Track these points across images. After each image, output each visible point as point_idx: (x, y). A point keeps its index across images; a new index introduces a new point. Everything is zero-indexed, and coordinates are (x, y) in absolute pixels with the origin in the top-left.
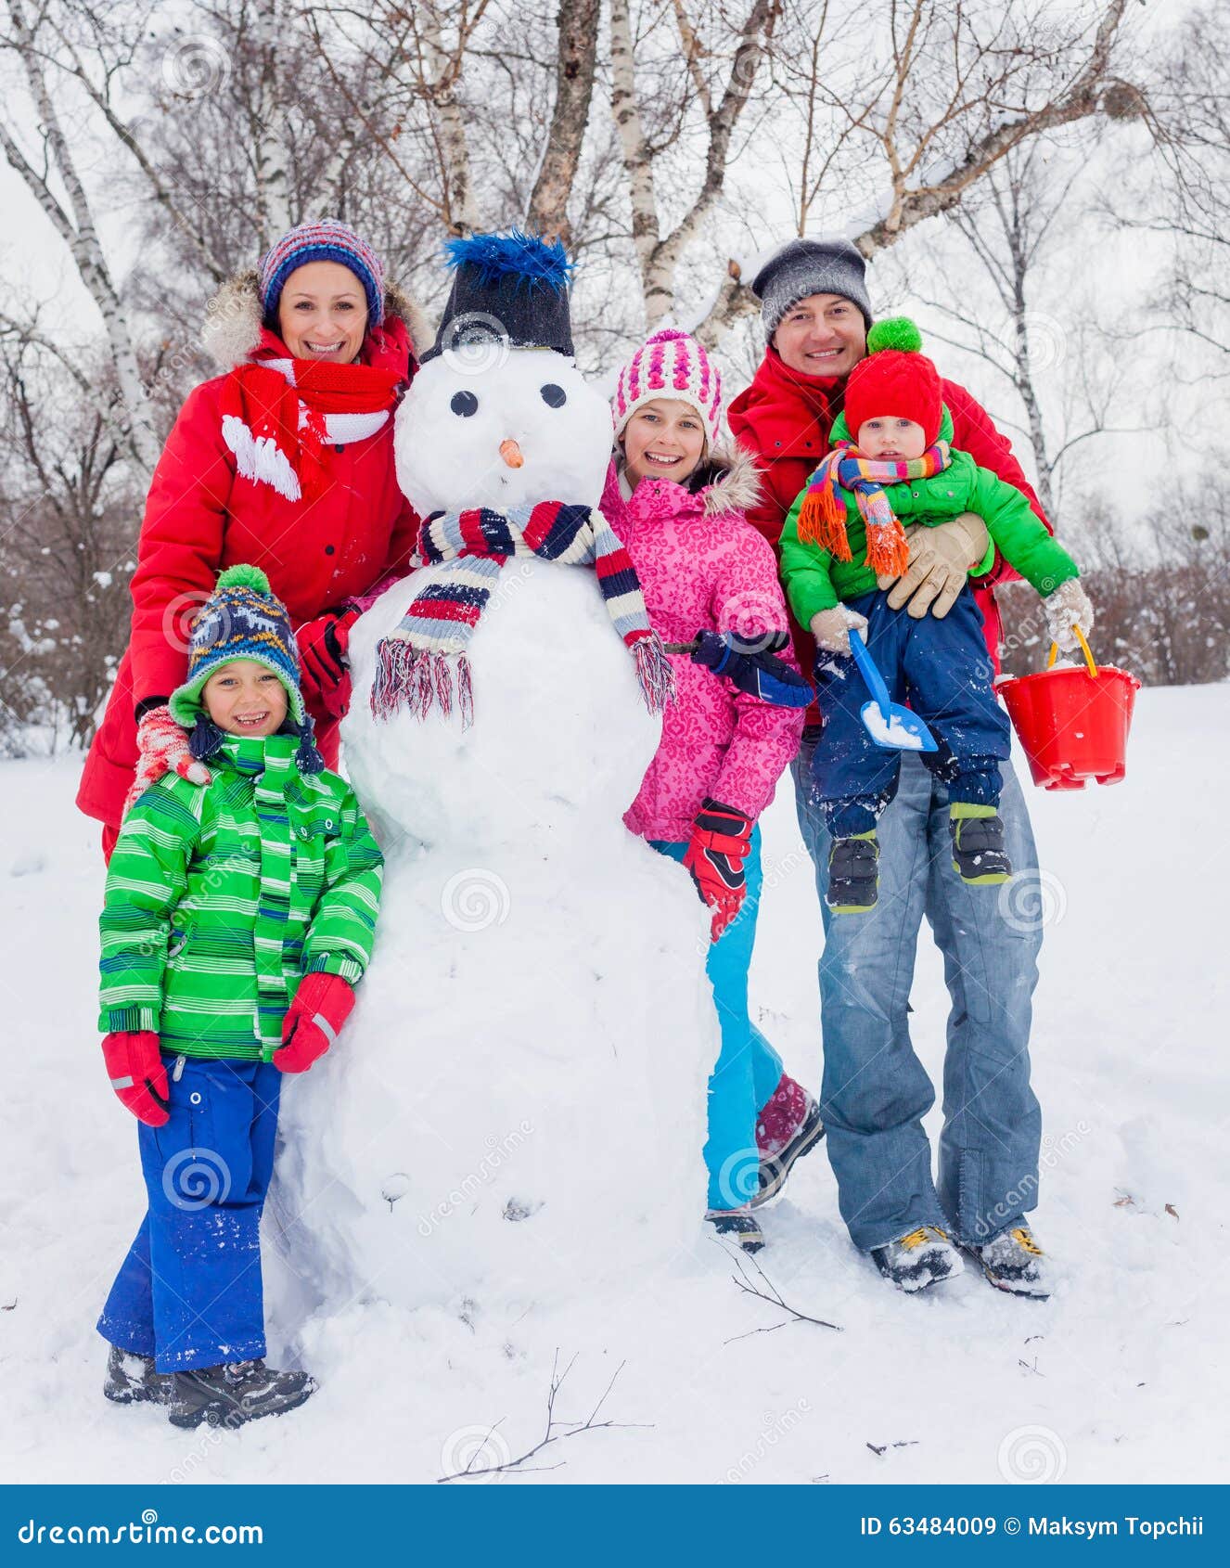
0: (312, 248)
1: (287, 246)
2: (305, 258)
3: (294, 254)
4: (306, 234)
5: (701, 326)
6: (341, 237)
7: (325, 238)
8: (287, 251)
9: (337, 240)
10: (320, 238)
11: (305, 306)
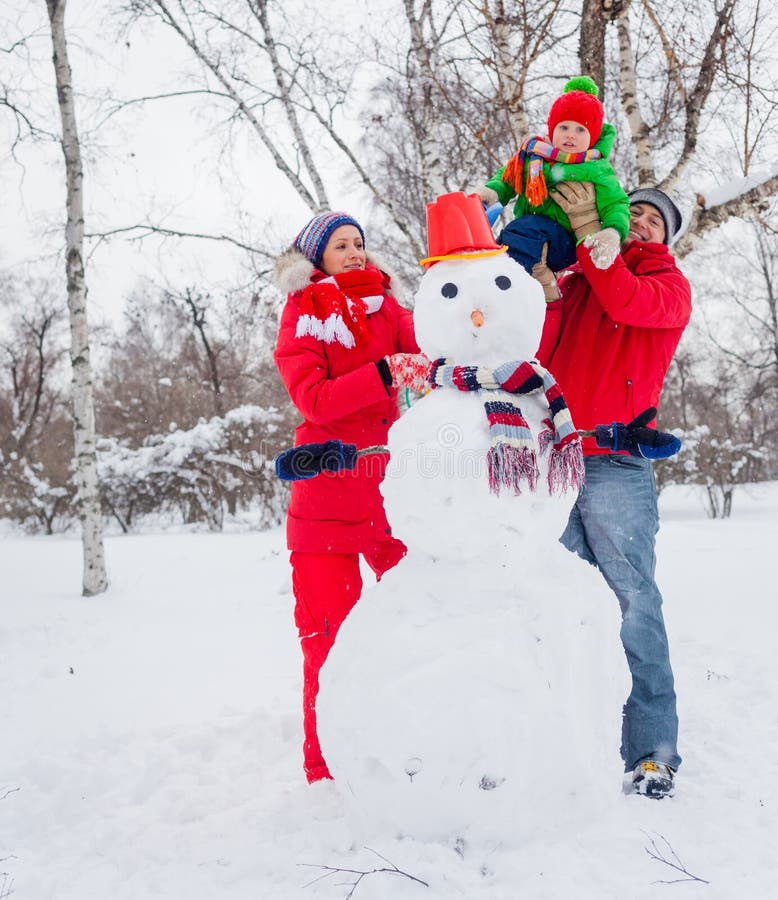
11: (341, 247)
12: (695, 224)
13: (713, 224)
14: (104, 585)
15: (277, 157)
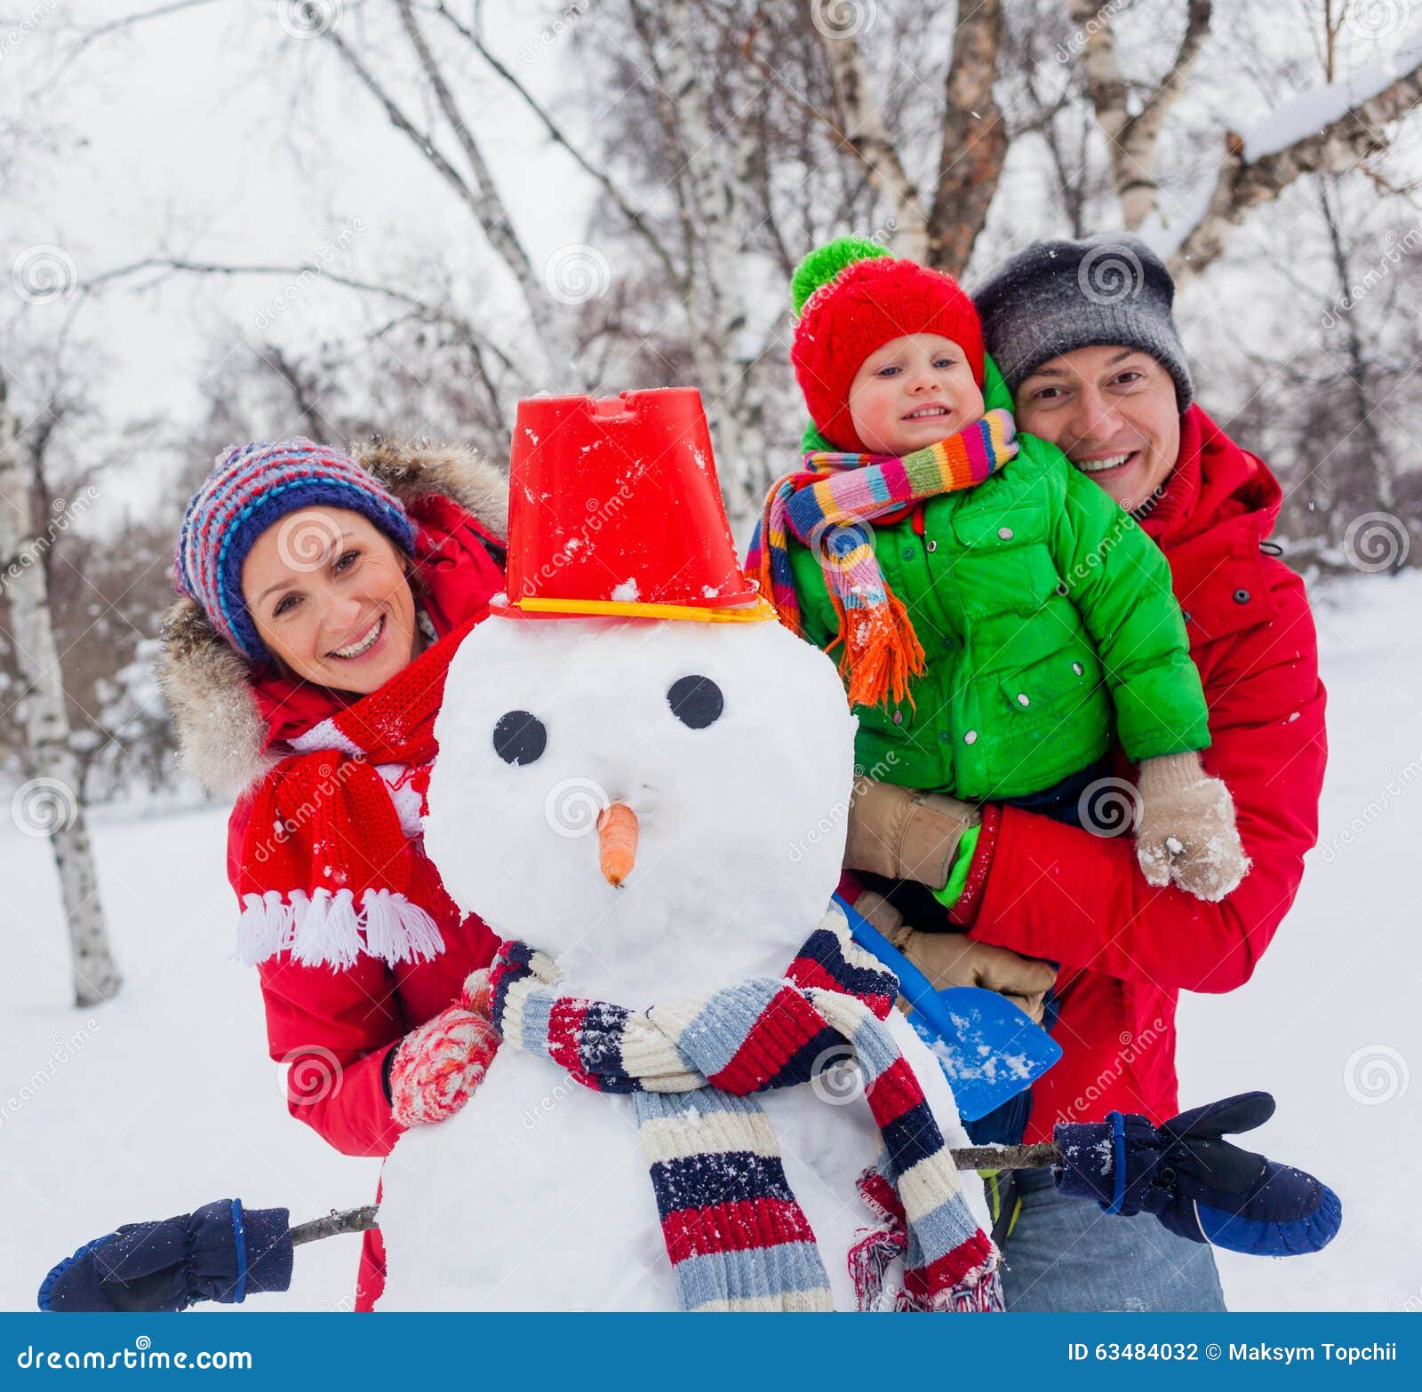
0: (247, 512)
1: (207, 532)
2: (246, 535)
3: (227, 540)
4: (222, 496)
5: (1197, 228)
6: (276, 466)
7: (257, 483)
8: (212, 541)
9: (275, 475)
10: (248, 489)
11: (290, 602)
12: (1225, 196)
13: (1265, 193)
14: (111, 985)
15: (390, 106)
